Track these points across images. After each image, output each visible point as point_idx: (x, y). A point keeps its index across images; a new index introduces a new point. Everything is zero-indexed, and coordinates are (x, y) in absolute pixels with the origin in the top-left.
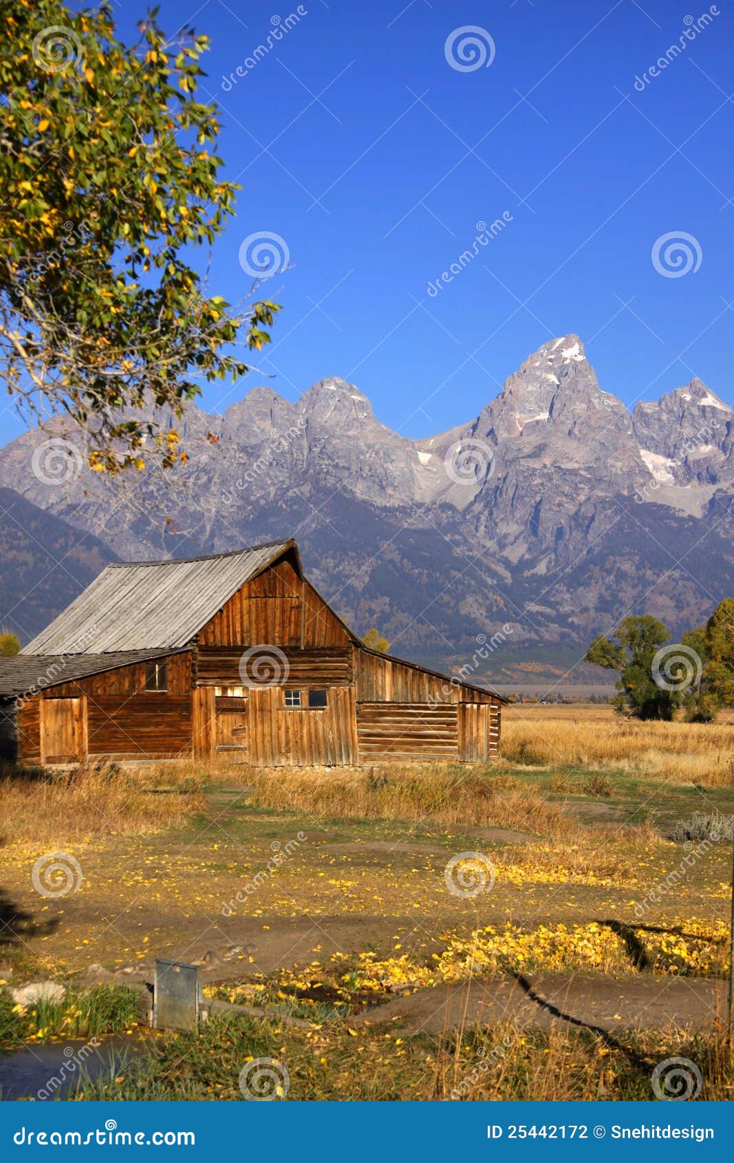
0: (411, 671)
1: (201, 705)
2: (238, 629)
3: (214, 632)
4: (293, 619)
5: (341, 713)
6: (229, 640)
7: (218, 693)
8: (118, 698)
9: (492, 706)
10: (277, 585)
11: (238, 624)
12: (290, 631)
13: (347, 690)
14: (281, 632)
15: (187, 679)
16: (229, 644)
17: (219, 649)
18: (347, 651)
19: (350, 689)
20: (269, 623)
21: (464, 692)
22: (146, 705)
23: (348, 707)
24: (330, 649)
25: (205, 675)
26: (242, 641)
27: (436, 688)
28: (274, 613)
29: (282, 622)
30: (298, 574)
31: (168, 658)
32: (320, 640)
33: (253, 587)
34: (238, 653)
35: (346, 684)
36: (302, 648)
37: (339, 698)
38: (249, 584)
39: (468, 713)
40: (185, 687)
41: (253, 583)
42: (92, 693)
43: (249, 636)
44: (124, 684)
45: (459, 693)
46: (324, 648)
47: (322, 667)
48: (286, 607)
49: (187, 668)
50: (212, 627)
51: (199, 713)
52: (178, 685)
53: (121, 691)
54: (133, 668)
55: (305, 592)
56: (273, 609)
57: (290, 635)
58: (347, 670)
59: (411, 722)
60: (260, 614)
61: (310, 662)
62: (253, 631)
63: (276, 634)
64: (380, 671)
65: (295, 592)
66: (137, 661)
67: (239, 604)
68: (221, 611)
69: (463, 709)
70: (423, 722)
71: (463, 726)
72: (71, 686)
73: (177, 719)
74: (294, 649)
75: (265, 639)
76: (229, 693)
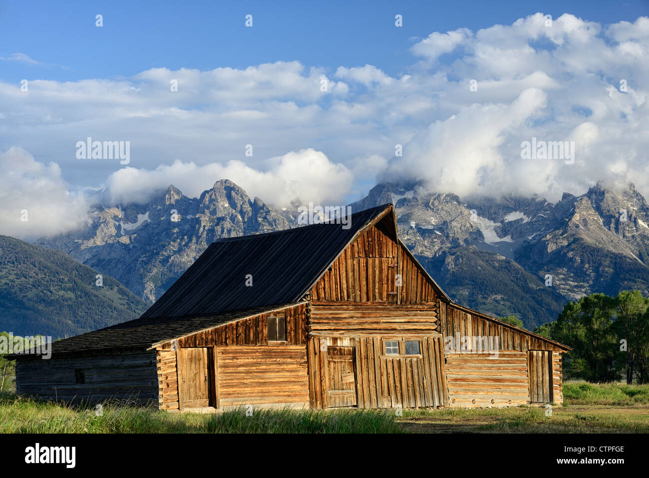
0: (487, 322)
1: (315, 354)
2: (345, 286)
3: (324, 288)
4: (390, 278)
5: (432, 361)
6: (337, 295)
7: (329, 343)
8: (245, 348)
9: (554, 353)
10: (377, 247)
11: (344, 282)
12: (388, 287)
13: (436, 340)
14: (381, 289)
15: (303, 330)
16: (337, 299)
17: (329, 304)
18: (435, 305)
19: (439, 339)
20: (371, 281)
21: (532, 341)
22: (268, 354)
23: (438, 355)
24: (421, 304)
25: (318, 327)
26: (348, 297)
27: (509, 336)
28: (374, 272)
29: (381, 280)
30: (393, 237)
31: (286, 312)
32: (412, 296)
33: (356, 249)
34: (345, 307)
35: (435, 335)
36: (399, 303)
37: (430, 346)
38: (353, 246)
39: (534, 359)
40: (301, 337)
41: (355, 244)
42: (221, 344)
43: (354, 292)
44: (249, 335)
45: (528, 343)
46: (416, 303)
47: (416, 320)
48: (385, 267)
49: (303, 320)
50: (323, 284)
51: (314, 361)
52: (295, 336)
53: (247, 342)
54: (257, 320)
55: (400, 254)
56: (374, 267)
57: (388, 291)
58: (435, 322)
59: (490, 368)
60: (363, 273)
61: (405, 315)
62: (357, 287)
63: (377, 291)
64: (463, 323)
65: (391, 253)
66: (260, 314)
67: (344, 263)
68: (330, 269)
69: (531, 356)
70: (499, 368)
71: (531, 371)
72: (204, 337)
73: (295, 366)
74: (391, 303)
75: (367, 293)
76: (339, 343)
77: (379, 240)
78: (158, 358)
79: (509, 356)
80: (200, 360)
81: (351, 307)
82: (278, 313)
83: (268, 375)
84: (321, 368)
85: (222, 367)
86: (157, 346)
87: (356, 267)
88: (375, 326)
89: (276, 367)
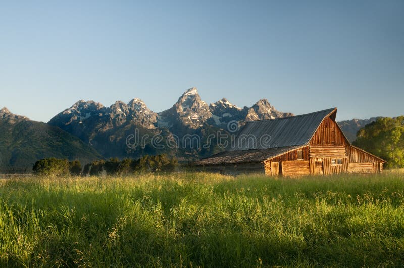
0: (361, 152)
1: (312, 164)
2: (319, 139)
3: (314, 140)
5: (345, 166)
7: (316, 160)
8: (290, 162)
9: (380, 163)
10: (329, 124)
15: (308, 155)
16: (317, 144)
18: (345, 146)
20: (327, 136)
21: (374, 159)
22: (298, 164)
23: (347, 164)
24: (341, 145)
25: (312, 154)
26: (320, 143)
27: (368, 158)
29: (330, 136)
30: (334, 121)
31: (303, 148)
32: (339, 142)
35: (346, 157)
37: (345, 161)
38: (322, 124)
40: (308, 158)
42: (284, 160)
44: (292, 157)
47: (340, 151)
48: (331, 131)
49: (308, 152)
51: (311, 167)
54: (294, 152)
56: (328, 131)
57: (332, 140)
58: (345, 152)
60: (325, 133)
61: (337, 150)
62: (323, 139)
63: (328, 140)
64: (354, 152)
65: (333, 126)
66: (295, 149)
68: (316, 132)
69: (374, 164)
72: (278, 158)
73: (305, 169)
74: (333, 145)
76: (318, 160)
78: (265, 166)
79: (368, 164)
80: (276, 166)
81: (321, 146)
82: (301, 149)
83: (298, 172)
84: (313, 169)
85: (284, 169)
86: (264, 161)
87: (323, 131)
88: (328, 153)
89: (300, 169)
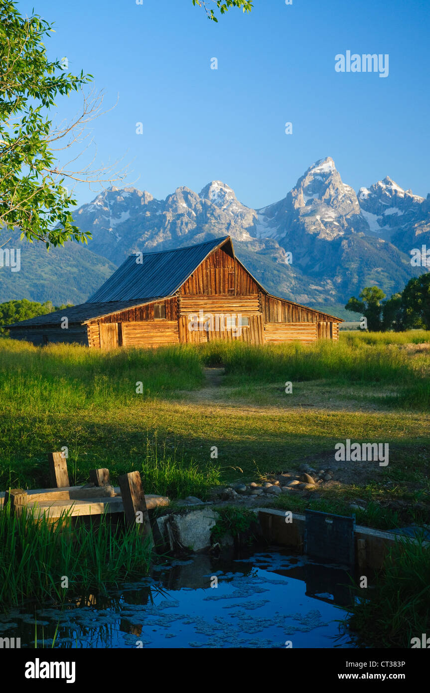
0: (291, 306)
1: (183, 326)
2: (201, 286)
3: (189, 287)
4: (230, 280)
5: (256, 329)
6: (197, 291)
8: (140, 323)
9: (333, 324)
10: (221, 262)
11: (201, 283)
12: (228, 286)
13: (259, 317)
14: (224, 287)
15: (175, 312)
16: (197, 294)
17: (192, 296)
18: (258, 296)
19: (260, 316)
20: (217, 282)
21: (319, 317)
22: (155, 327)
23: (260, 326)
24: (250, 295)
25: (185, 310)
26: (204, 292)
27: (305, 315)
28: (220, 277)
29: (224, 281)
30: (232, 256)
31: (166, 302)
32: (244, 290)
33: (209, 263)
34: (202, 298)
35: (258, 314)
36: (235, 295)
37: (255, 320)
38: (206, 261)
39: (321, 327)
40: (175, 316)
41: (208, 261)
42: (126, 320)
43: (207, 289)
44: (143, 316)
45: (317, 317)
46: (246, 295)
47: (246, 305)
48: (226, 273)
49: (176, 306)
50: (188, 284)
51: (182, 330)
52: (171, 315)
53: (142, 319)
54: (147, 307)
55: (236, 265)
56: (219, 274)
57: (228, 288)
58: (258, 306)
59: (292, 333)
60: (213, 277)
61: (239, 302)
62: (209, 286)
63: (221, 288)
64: (275, 306)
65: (230, 265)
66: (149, 303)
67: (201, 272)
68: (192, 276)
69: (319, 325)
70: (298, 333)
71: (319, 334)
72: (115, 317)
73: (171, 333)
74: (231, 295)
75: (215, 290)
77: (223, 258)
78: (88, 329)
79: (305, 325)
80: (113, 330)
81: (205, 298)
82: (161, 302)
83: (154, 339)
84: (186, 334)
85: (126, 334)
86: (87, 322)
87: (209, 274)
88: (220, 309)
89: (159, 334)
